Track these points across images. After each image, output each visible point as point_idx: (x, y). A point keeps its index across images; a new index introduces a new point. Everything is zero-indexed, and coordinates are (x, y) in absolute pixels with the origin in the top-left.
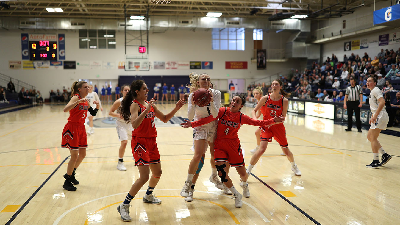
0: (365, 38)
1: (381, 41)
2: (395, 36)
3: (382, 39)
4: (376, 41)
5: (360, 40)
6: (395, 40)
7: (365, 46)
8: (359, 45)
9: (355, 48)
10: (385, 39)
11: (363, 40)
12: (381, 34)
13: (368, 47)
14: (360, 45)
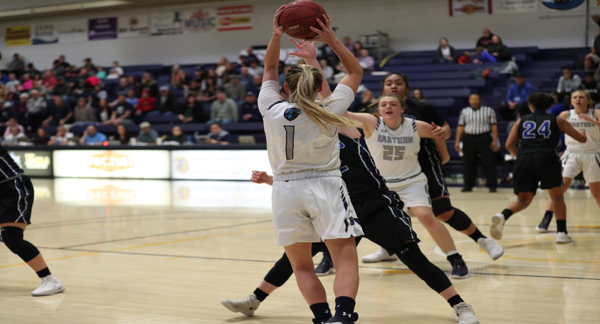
0: (49, 23)
1: (97, 31)
2: (134, 22)
3: (98, 27)
4: (80, 31)
5: (33, 26)
6: (136, 30)
7: (45, 38)
8: (28, 37)
9: (19, 43)
10: (107, 26)
11: (41, 28)
12: (94, 17)
13: (56, 41)
14: (33, 37)
